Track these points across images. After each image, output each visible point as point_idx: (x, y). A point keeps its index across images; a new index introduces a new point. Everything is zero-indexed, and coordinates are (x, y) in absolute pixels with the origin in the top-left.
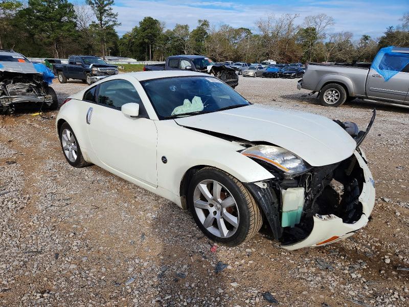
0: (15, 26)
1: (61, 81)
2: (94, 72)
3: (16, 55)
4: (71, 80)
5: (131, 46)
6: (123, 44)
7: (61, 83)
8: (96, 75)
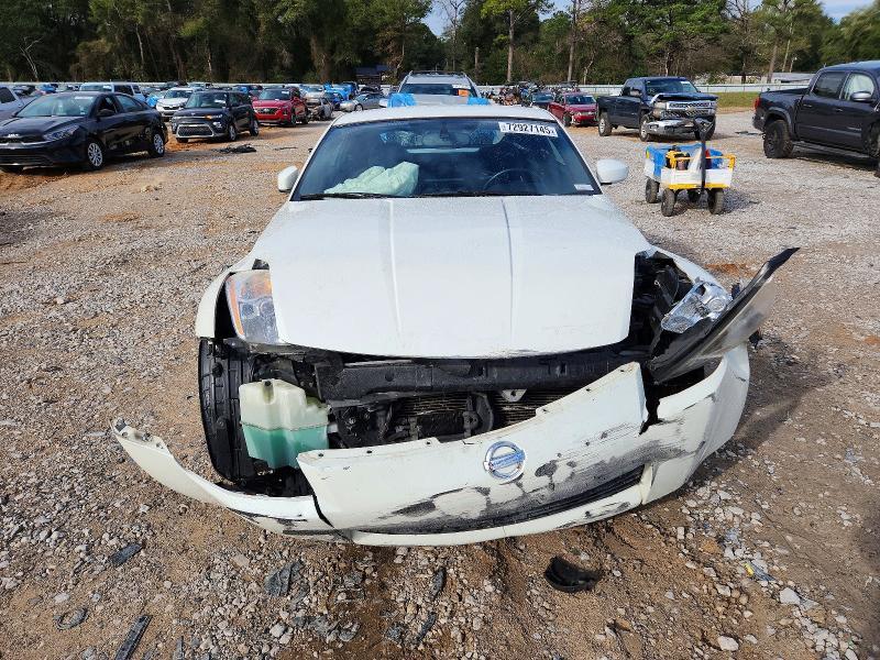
0: (604, 22)
1: (602, 131)
2: (656, 113)
3: (462, 82)
4: (622, 129)
5: (858, 44)
6: (837, 40)
7: (601, 135)
8: (658, 119)
